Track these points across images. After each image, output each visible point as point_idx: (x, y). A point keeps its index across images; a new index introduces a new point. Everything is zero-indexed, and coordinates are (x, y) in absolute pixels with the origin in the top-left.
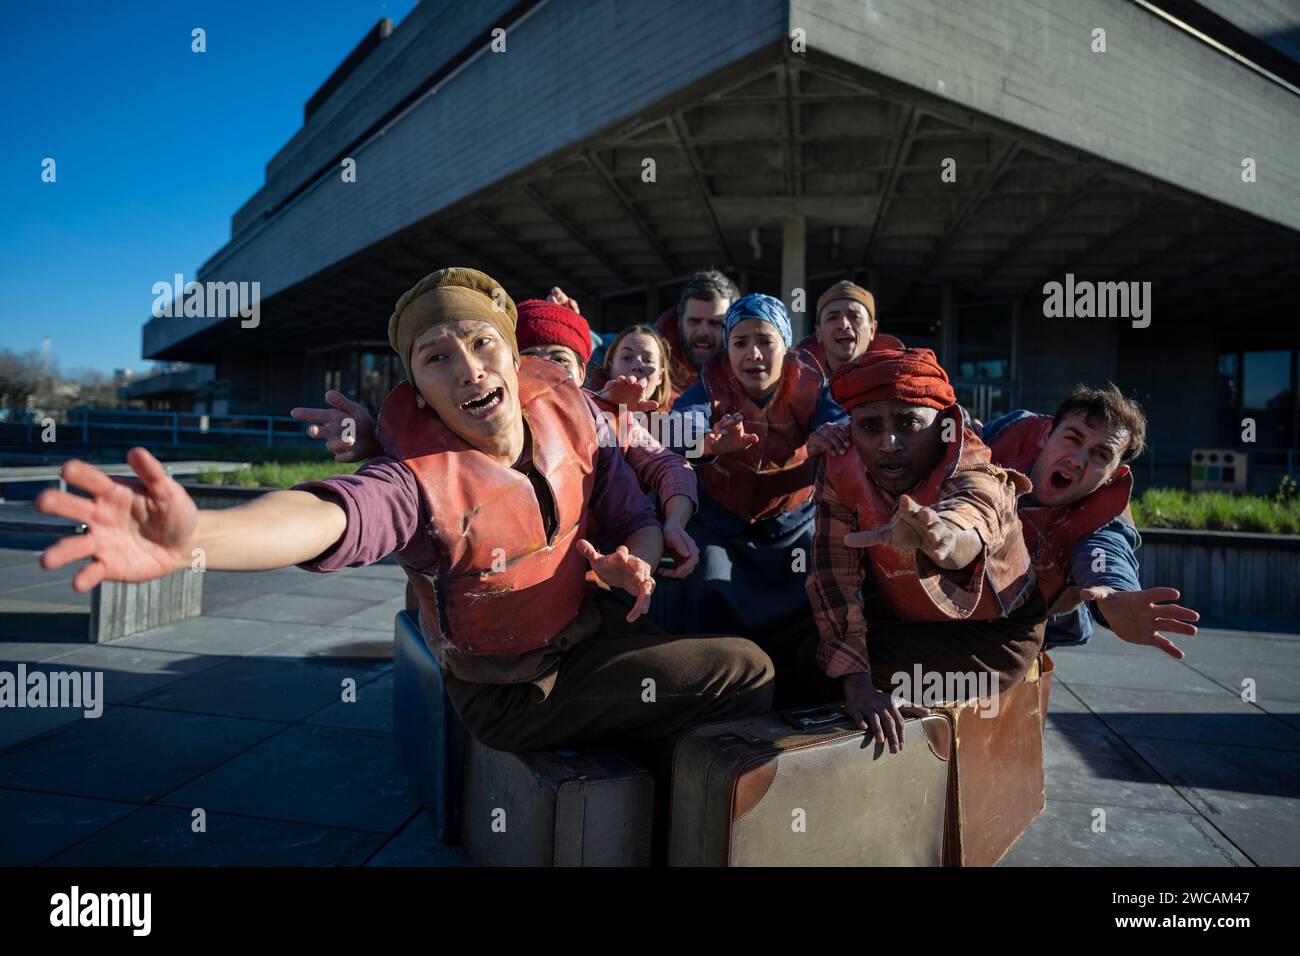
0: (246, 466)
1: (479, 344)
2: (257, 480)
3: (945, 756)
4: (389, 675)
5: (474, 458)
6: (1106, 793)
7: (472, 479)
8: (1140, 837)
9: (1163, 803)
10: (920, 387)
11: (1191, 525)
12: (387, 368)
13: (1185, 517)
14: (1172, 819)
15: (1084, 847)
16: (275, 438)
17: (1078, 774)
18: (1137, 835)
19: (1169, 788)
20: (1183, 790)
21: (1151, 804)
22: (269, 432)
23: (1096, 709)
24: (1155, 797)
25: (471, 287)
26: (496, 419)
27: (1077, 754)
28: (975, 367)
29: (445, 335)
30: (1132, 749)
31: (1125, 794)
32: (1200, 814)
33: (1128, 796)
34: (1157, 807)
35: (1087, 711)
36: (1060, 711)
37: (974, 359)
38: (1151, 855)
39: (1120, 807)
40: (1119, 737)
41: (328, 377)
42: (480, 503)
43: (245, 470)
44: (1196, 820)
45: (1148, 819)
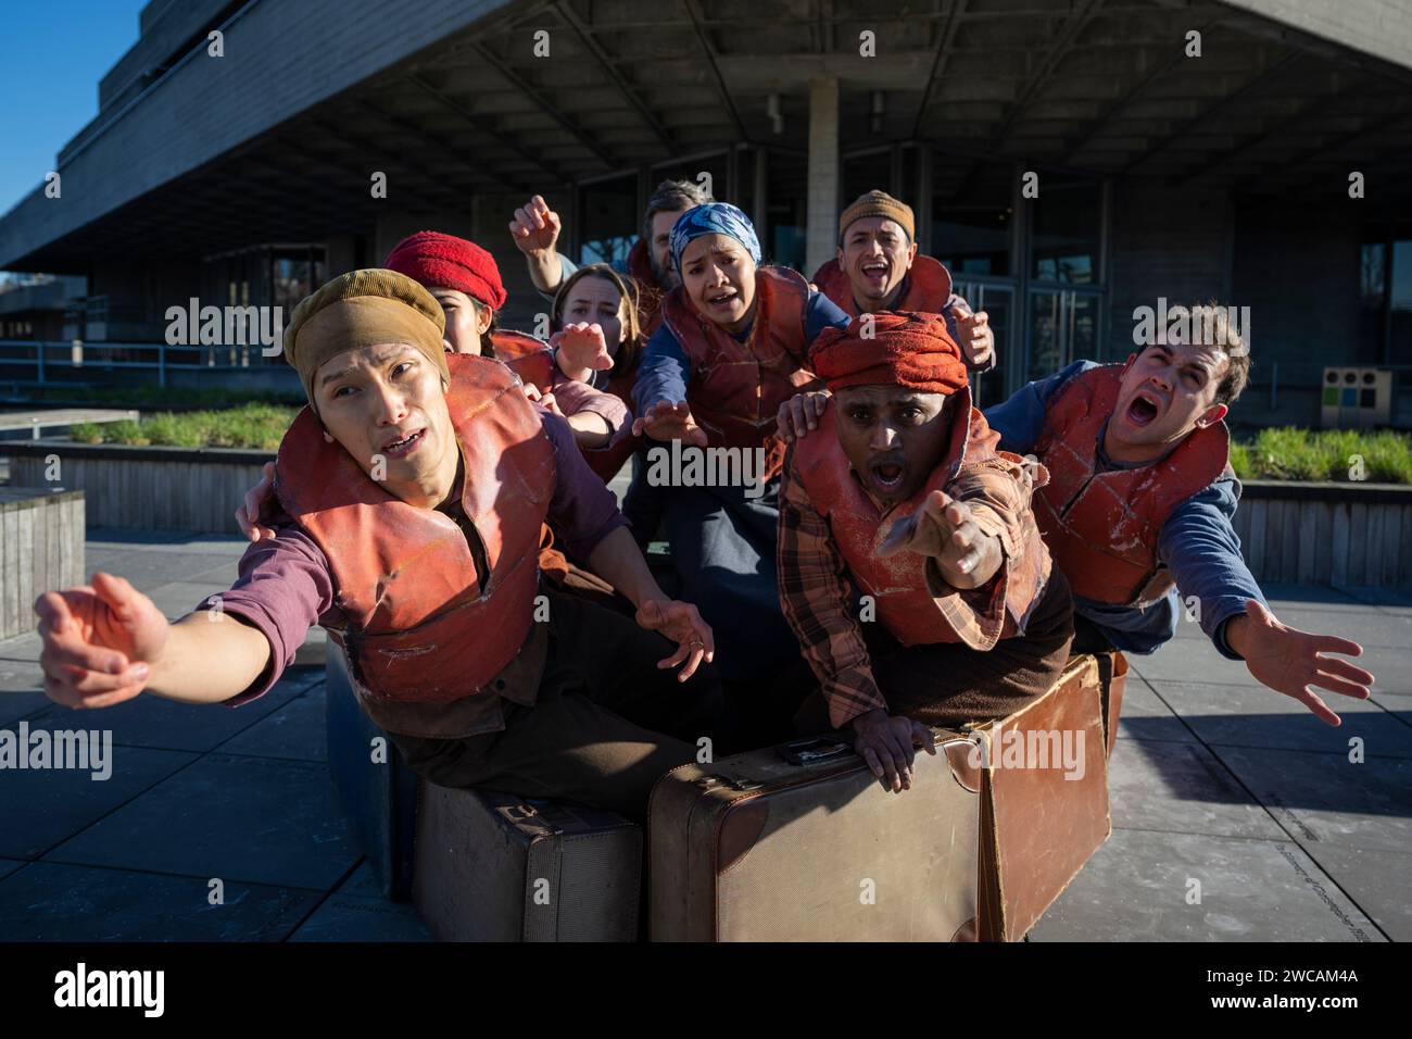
0: (133, 415)
1: (398, 372)
2: (146, 436)
3: (975, 787)
4: (320, 686)
5: (391, 512)
6: (1185, 818)
7: (389, 538)
8: (1220, 872)
9: (1252, 829)
10: (926, 368)
11: (1311, 475)
12: (308, 276)
13: (1303, 465)
14: (1260, 848)
15: (1154, 886)
16: (168, 371)
17: (1155, 795)
18: (1218, 869)
19: (1260, 809)
20: (1276, 811)
21: (1238, 830)
22: (161, 365)
23: (1181, 712)
24: (1243, 822)
25: (385, 295)
26: (417, 459)
27: (1155, 770)
28: (1057, 264)
29: (356, 365)
30: (1220, 762)
31: (1207, 819)
32: (1295, 842)
33: (1211, 821)
34: (1244, 833)
35: (1170, 714)
36: (1138, 714)
37: (1056, 253)
38: (1232, 894)
39: (1201, 834)
40: (1207, 746)
41: (233, 287)
42: (399, 567)
43: (130, 422)
44: (1290, 848)
45: (1232, 849)
